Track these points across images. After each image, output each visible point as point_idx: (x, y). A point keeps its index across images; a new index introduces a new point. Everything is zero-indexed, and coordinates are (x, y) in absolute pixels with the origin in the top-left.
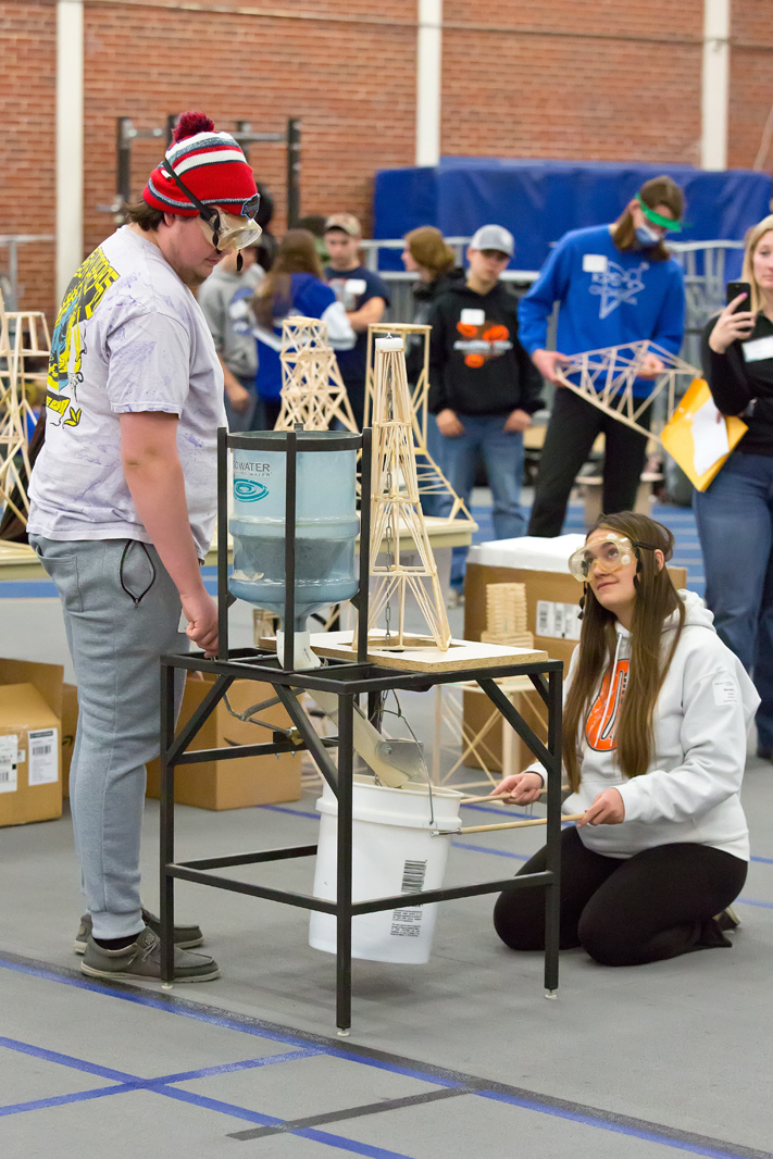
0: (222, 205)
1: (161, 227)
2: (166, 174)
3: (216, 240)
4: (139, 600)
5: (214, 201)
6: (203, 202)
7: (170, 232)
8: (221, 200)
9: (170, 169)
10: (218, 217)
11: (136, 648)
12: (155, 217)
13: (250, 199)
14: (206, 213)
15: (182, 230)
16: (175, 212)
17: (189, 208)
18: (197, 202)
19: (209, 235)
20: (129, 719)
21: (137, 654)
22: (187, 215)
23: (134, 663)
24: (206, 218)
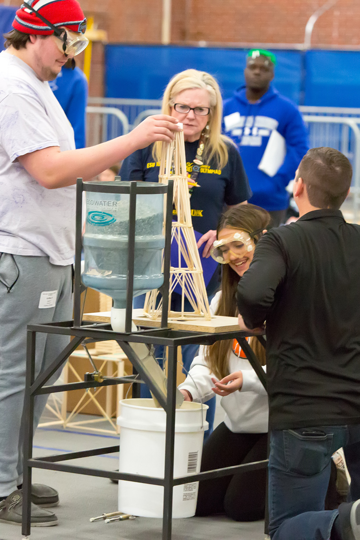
0: (67, 26)
1: (29, 45)
2: (28, 11)
3: (64, 48)
4: (11, 288)
5: (62, 24)
6: (56, 25)
7: (35, 46)
8: (66, 23)
9: (30, 8)
10: (66, 33)
11: (11, 318)
12: (25, 38)
13: (82, 21)
14: (57, 33)
15: (42, 44)
16: (37, 33)
17: (46, 30)
18: (51, 25)
19: (60, 45)
20: (9, 362)
21: (11, 321)
22: (45, 34)
23: (11, 327)
24: (57, 35)
